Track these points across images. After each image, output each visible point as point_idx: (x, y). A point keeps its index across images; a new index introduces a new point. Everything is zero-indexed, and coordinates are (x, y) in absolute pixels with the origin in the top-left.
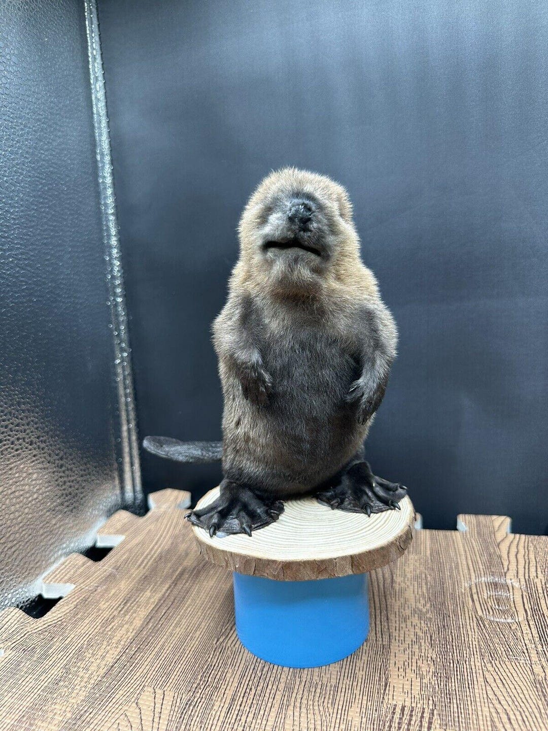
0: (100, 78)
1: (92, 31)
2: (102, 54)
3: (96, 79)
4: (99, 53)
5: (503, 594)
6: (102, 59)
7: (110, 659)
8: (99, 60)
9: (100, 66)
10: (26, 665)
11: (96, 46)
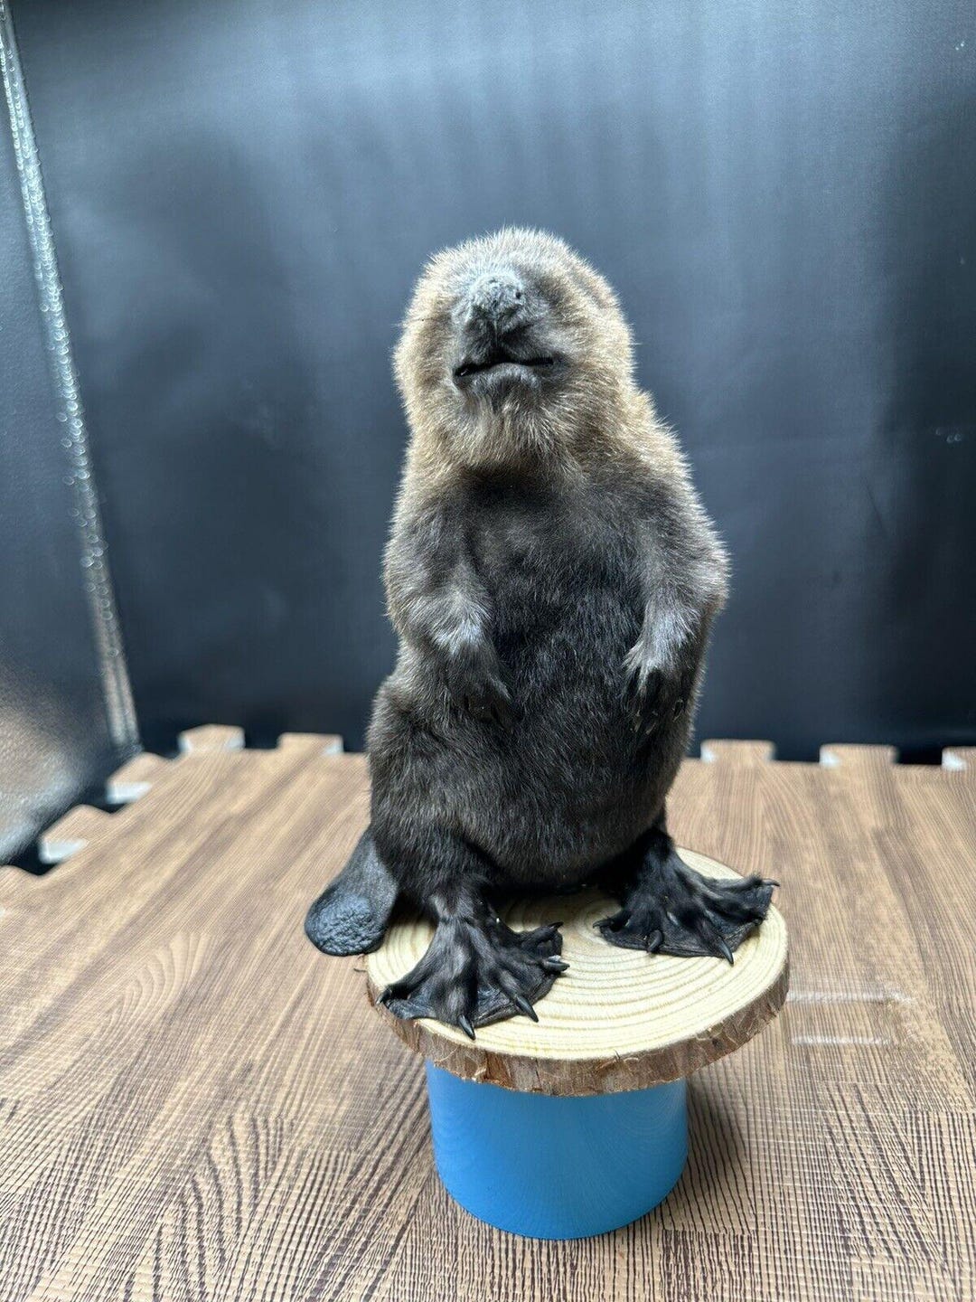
0: (33, 160)
1: (14, 93)
2: (32, 124)
3: (27, 162)
4: (28, 122)
6: (33, 130)
7: (134, 910)
8: (28, 134)
9: (31, 142)
11: (23, 113)
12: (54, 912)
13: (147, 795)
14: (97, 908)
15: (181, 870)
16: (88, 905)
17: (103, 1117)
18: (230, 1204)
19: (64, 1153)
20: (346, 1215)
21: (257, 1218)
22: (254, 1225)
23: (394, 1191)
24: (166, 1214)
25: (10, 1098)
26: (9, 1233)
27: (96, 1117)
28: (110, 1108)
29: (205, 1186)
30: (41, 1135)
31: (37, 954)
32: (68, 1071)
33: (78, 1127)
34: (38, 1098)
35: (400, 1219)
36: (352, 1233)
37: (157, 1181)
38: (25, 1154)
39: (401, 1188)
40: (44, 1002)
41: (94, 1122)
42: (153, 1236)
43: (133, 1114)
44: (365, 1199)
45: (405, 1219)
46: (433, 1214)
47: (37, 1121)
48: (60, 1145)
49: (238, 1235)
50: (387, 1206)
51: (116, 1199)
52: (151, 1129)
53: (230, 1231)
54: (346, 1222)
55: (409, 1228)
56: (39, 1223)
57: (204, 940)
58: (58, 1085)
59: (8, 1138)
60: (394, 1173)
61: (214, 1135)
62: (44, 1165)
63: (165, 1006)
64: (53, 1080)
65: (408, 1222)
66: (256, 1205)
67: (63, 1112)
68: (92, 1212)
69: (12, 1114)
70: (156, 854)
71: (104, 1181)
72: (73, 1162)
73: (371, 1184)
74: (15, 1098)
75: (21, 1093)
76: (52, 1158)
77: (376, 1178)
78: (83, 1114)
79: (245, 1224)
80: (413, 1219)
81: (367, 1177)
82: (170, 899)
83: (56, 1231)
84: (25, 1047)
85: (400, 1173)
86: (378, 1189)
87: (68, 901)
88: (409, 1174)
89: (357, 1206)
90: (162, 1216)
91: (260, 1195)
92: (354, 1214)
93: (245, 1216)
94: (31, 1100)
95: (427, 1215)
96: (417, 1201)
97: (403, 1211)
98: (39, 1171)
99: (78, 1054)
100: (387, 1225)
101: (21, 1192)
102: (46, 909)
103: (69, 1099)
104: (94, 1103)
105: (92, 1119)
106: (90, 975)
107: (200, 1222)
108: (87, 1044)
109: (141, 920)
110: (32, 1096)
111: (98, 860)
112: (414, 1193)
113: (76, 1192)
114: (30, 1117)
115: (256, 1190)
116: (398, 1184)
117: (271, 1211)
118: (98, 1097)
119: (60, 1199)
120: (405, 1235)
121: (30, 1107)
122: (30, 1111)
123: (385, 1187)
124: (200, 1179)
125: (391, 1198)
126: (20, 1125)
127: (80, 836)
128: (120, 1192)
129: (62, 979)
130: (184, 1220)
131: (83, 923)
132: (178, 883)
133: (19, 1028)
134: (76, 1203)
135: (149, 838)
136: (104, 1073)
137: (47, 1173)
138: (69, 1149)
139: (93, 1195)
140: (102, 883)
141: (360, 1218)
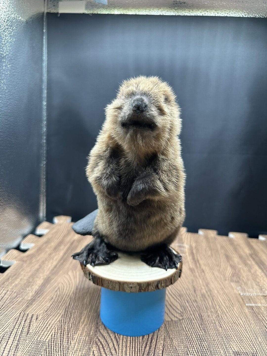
5: (182, 249)
7: (55, 263)
10: (25, 265)
12: (31, 263)
13: (49, 233)
14: (43, 262)
15: (65, 254)
16: (40, 261)
17: (65, 320)
18: (111, 345)
19: (56, 330)
20: (145, 347)
21: (120, 348)
22: (120, 350)
23: (156, 341)
24: (93, 347)
25: (34, 314)
26: (48, 352)
27: (63, 320)
28: (66, 318)
29: (102, 340)
30: (48, 325)
31: (30, 274)
32: (50, 307)
33: (58, 323)
34: (43, 314)
35: (161, 349)
36: (149, 352)
37: (87, 338)
38: (45, 330)
39: (158, 340)
40: (36, 287)
41: (62, 322)
42: (92, 353)
43: (73, 320)
44: (149, 343)
45: (162, 349)
46: (169, 347)
47: (45, 321)
48: (55, 328)
49: (116, 353)
50: (156, 345)
51: (77, 343)
52: (81, 324)
53: (114, 352)
54: (146, 350)
55: (164, 351)
56: (56, 349)
57: (78, 273)
58: (48, 311)
59: (38, 325)
60: (154, 337)
61: (99, 326)
62: (51, 333)
63: (72, 290)
64: (46, 309)
65: (163, 350)
66: (119, 345)
67: (52, 318)
68: (71, 346)
69: (37, 319)
70: (56, 248)
71: (71, 338)
72: (60, 332)
73: (149, 340)
74: (36, 314)
75: (37, 313)
76: (53, 331)
77: (150, 338)
78: (58, 319)
79: (117, 350)
80: (164, 349)
81: (147, 338)
82: (64, 261)
83: (62, 352)
84: (34, 300)
85: (156, 337)
86: (152, 341)
87: (34, 260)
88: (159, 337)
89: (147, 345)
90: (92, 348)
91: (119, 342)
92: (148, 348)
93: (117, 348)
94: (41, 315)
95: (168, 348)
96: (164, 344)
97: (161, 347)
98: (51, 335)
99: (51, 303)
100: (158, 350)
101: (47, 340)
102: (28, 262)
103: (53, 315)
104: (61, 316)
105: (61, 321)
106: (47, 281)
107: (104, 350)
108: (53, 300)
109: (58, 266)
110: (41, 314)
111: (40, 250)
112: (162, 342)
113: (64, 341)
114: (43, 319)
115: (117, 341)
116: (157, 340)
117: (124, 347)
118: (61, 315)
119: (60, 343)
120: (164, 353)
121: (42, 317)
122: (42, 318)
123: (153, 340)
124: (100, 338)
125: (156, 343)
126: (40, 322)
127: (32, 242)
128: (77, 341)
129: (39, 282)
130: (99, 349)
131: (40, 266)
132: (65, 257)
133: (31, 294)
134: (65, 344)
135: (53, 244)
136: (61, 308)
137: (53, 335)
138: (58, 329)
139: (69, 342)
140: (42, 256)
141: (149, 349)
